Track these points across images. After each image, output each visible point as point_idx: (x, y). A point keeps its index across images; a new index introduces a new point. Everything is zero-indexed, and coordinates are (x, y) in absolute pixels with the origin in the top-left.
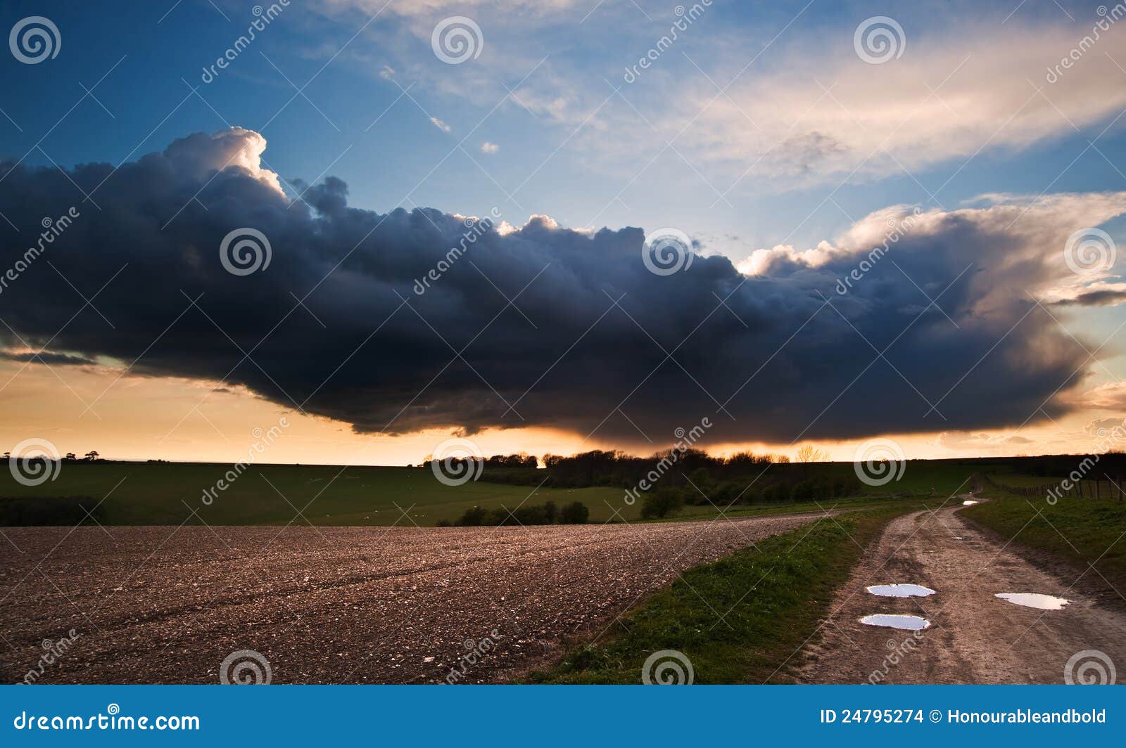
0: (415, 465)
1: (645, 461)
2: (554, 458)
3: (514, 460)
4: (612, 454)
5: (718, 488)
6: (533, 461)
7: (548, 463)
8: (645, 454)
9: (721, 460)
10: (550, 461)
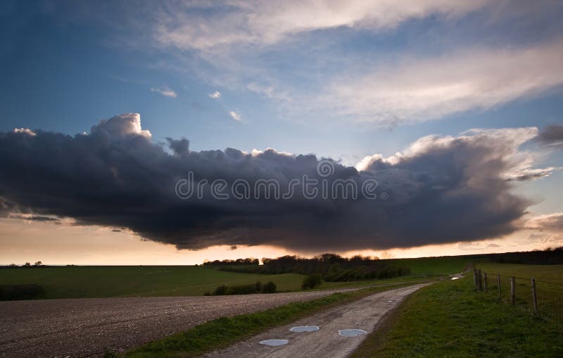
0: (199, 264)
1: (311, 260)
2: (267, 259)
3: (247, 261)
4: (294, 257)
5: (344, 273)
6: (257, 261)
7: (264, 262)
8: (309, 257)
9: (347, 259)
10: (265, 261)
